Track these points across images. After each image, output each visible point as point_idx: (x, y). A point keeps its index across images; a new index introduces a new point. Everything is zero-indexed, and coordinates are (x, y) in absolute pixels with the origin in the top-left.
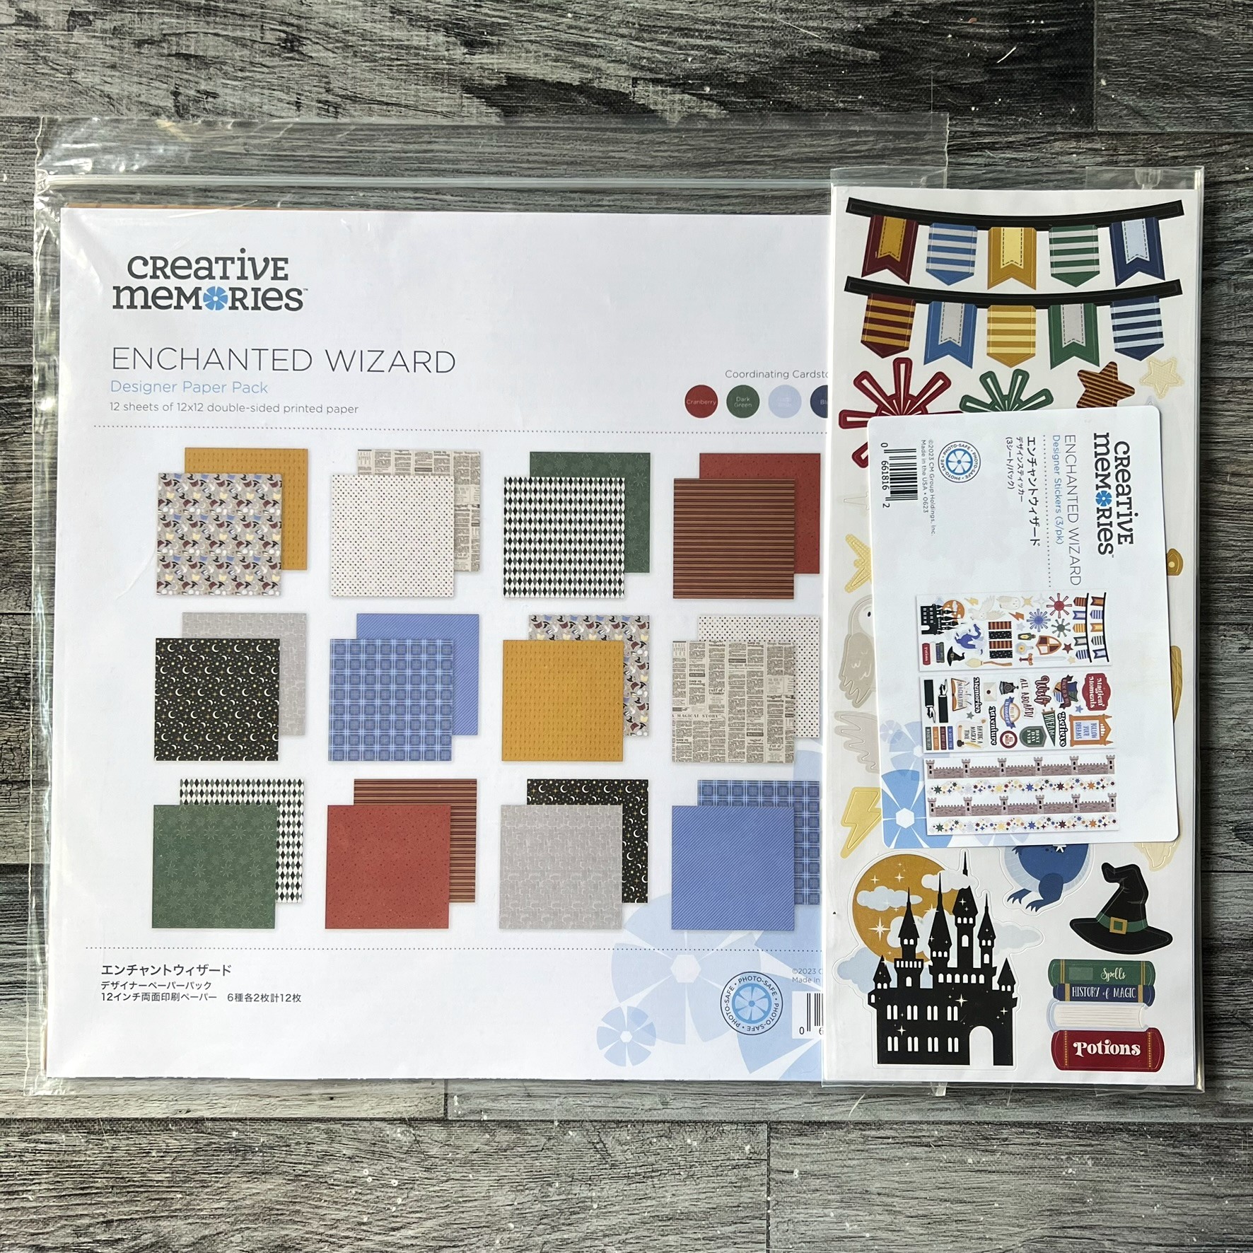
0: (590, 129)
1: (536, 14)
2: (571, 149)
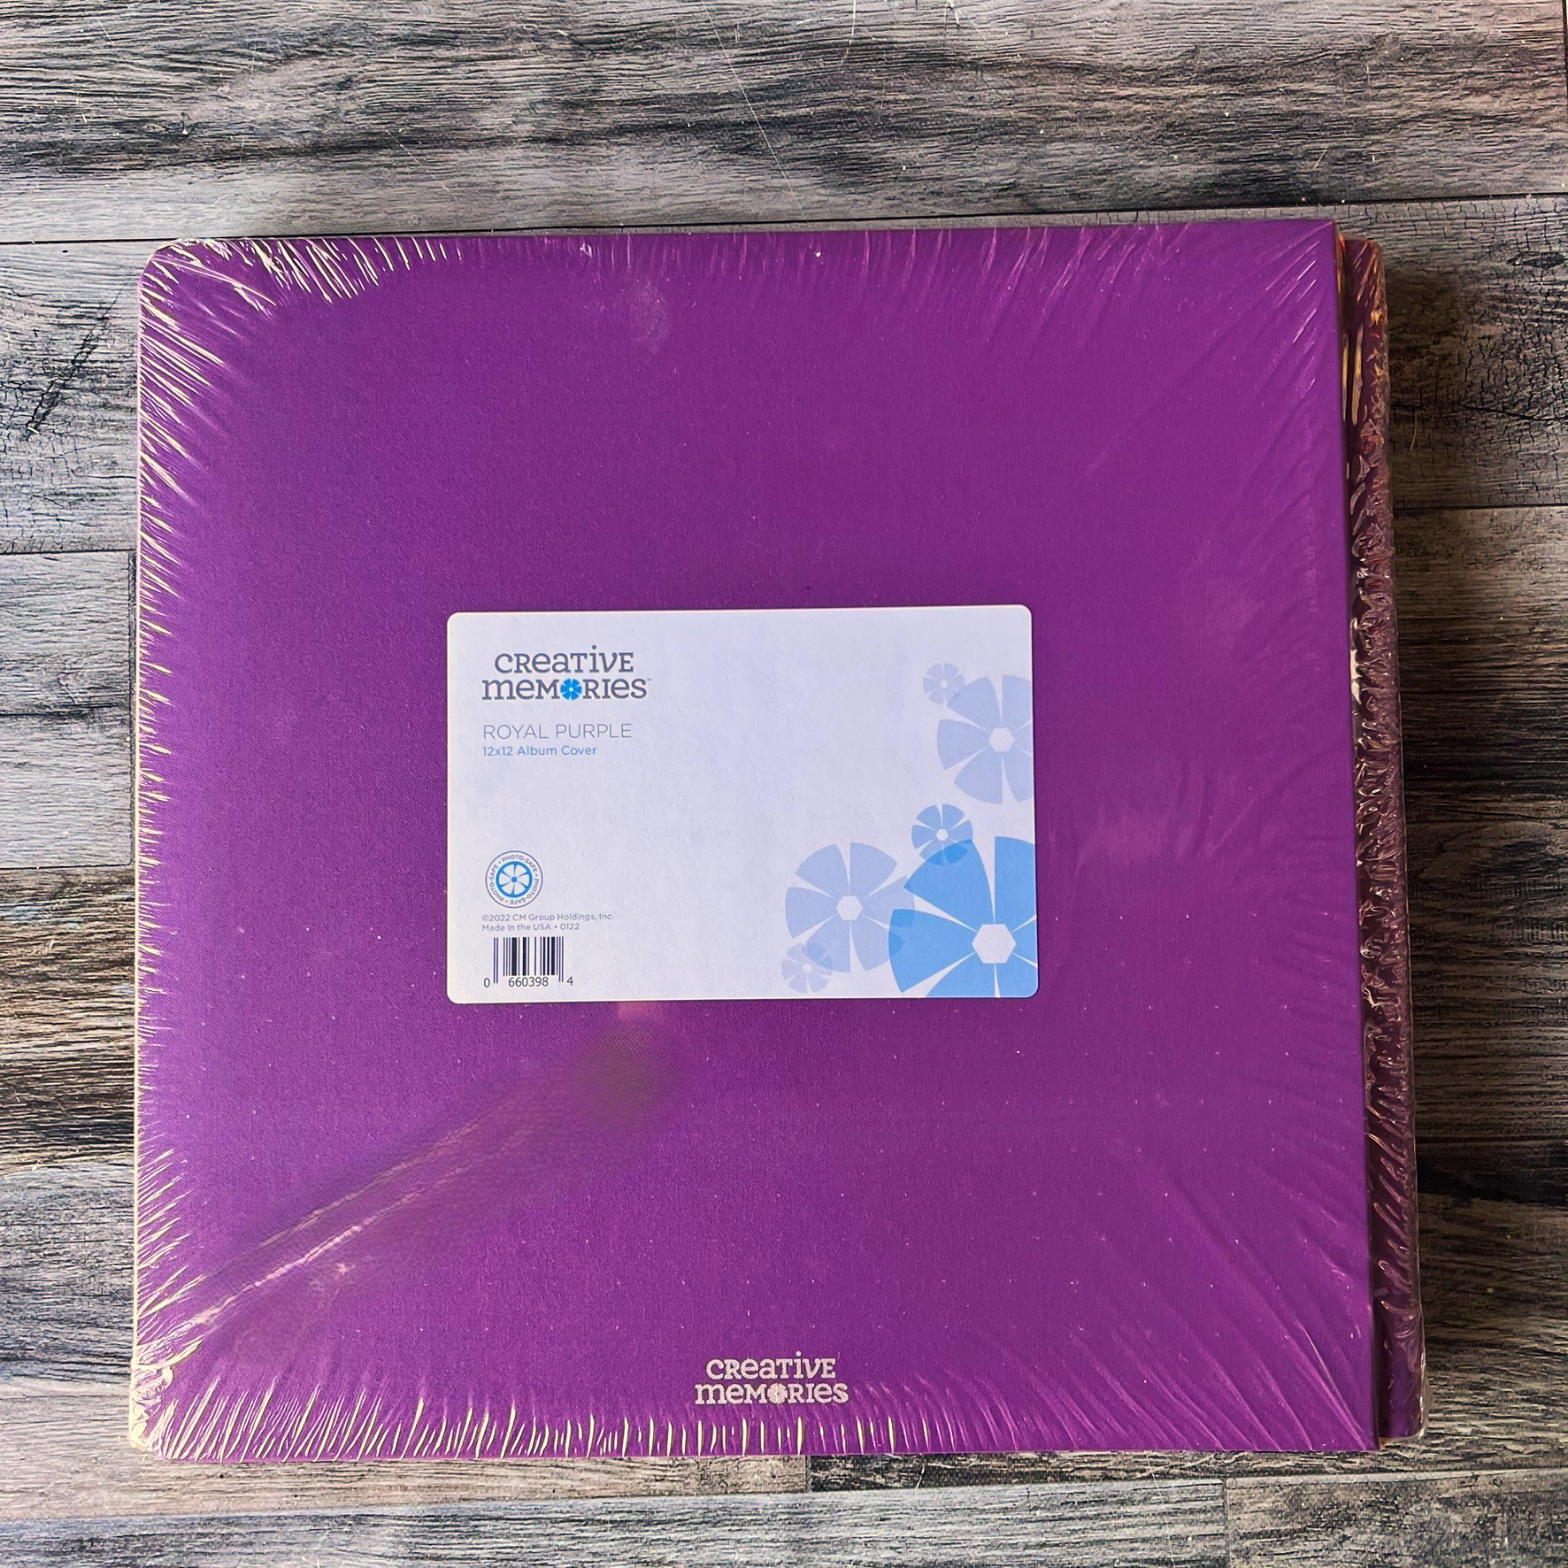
0: (1454, 1140)
1: (1533, 1291)
2: (1476, 1112)
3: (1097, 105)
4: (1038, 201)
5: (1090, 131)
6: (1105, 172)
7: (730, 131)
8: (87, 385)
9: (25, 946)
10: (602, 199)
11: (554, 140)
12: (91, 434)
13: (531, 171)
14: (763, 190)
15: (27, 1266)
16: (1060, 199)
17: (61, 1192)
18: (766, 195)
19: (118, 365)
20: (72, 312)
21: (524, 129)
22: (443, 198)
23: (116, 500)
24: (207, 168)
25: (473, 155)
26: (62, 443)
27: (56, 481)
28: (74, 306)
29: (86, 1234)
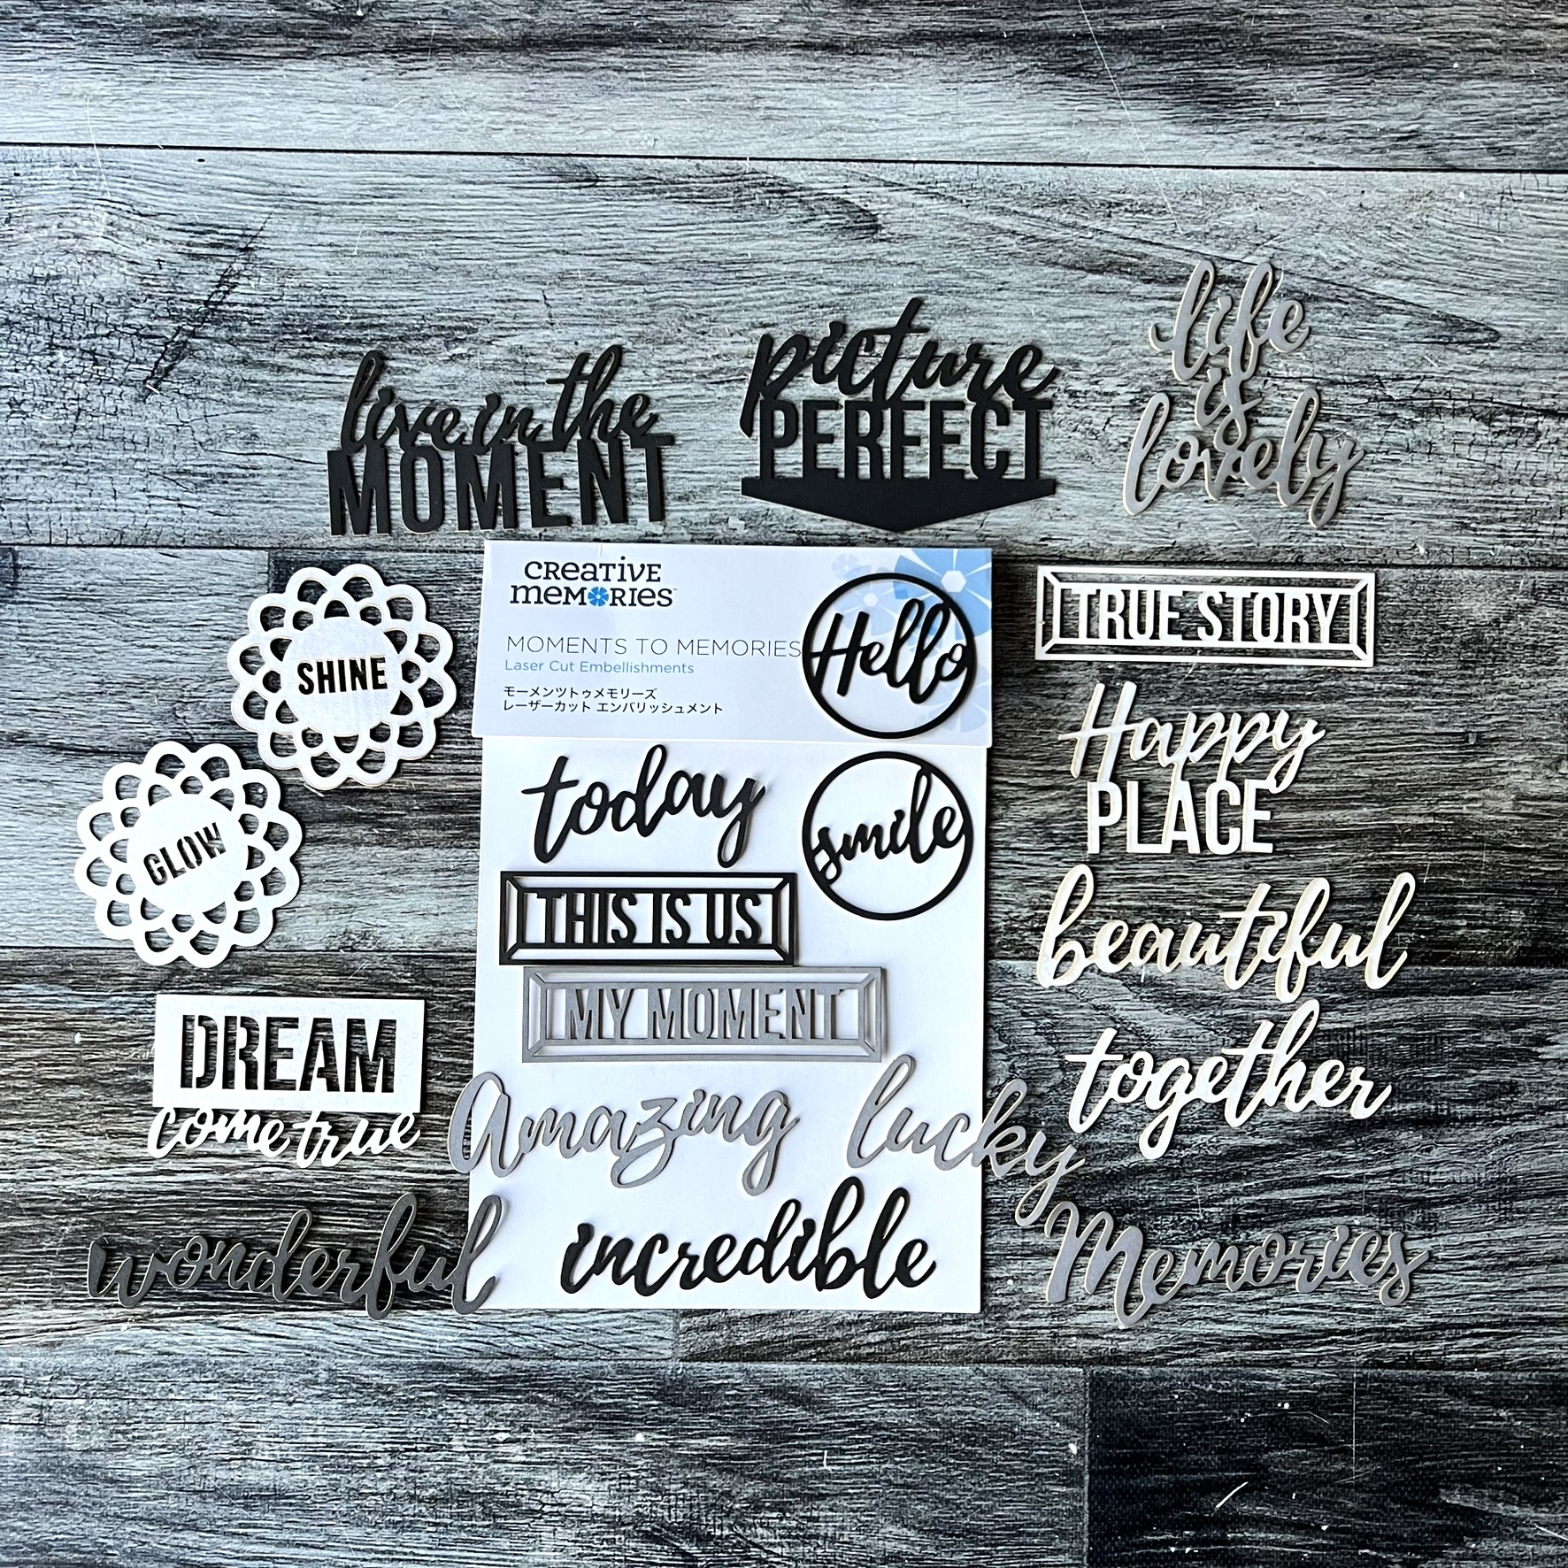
3: (1529, 34)
4: (1447, 155)
5: (1517, 68)
6: (1534, 122)
7: (1058, 45)
8: (223, 333)
9: (122, 1048)
10: (891, 126)
11: (832, 47)
12: (225, 398)
13: (800, 85)
14: (1097, 123)
15: (111, 1450)
16: (1475, 153)
17: (157, 1359)
18: (1100, 130)
19: (262, 310)
20: (207, 239)
21: (795, 31)
22: (685, 114)
23: (256, 484)
24: (386, 61)
25: (728, 60)
26: (188, 407)
27: (179, 455)
28: (209, 232)
29: (186, 1414)
